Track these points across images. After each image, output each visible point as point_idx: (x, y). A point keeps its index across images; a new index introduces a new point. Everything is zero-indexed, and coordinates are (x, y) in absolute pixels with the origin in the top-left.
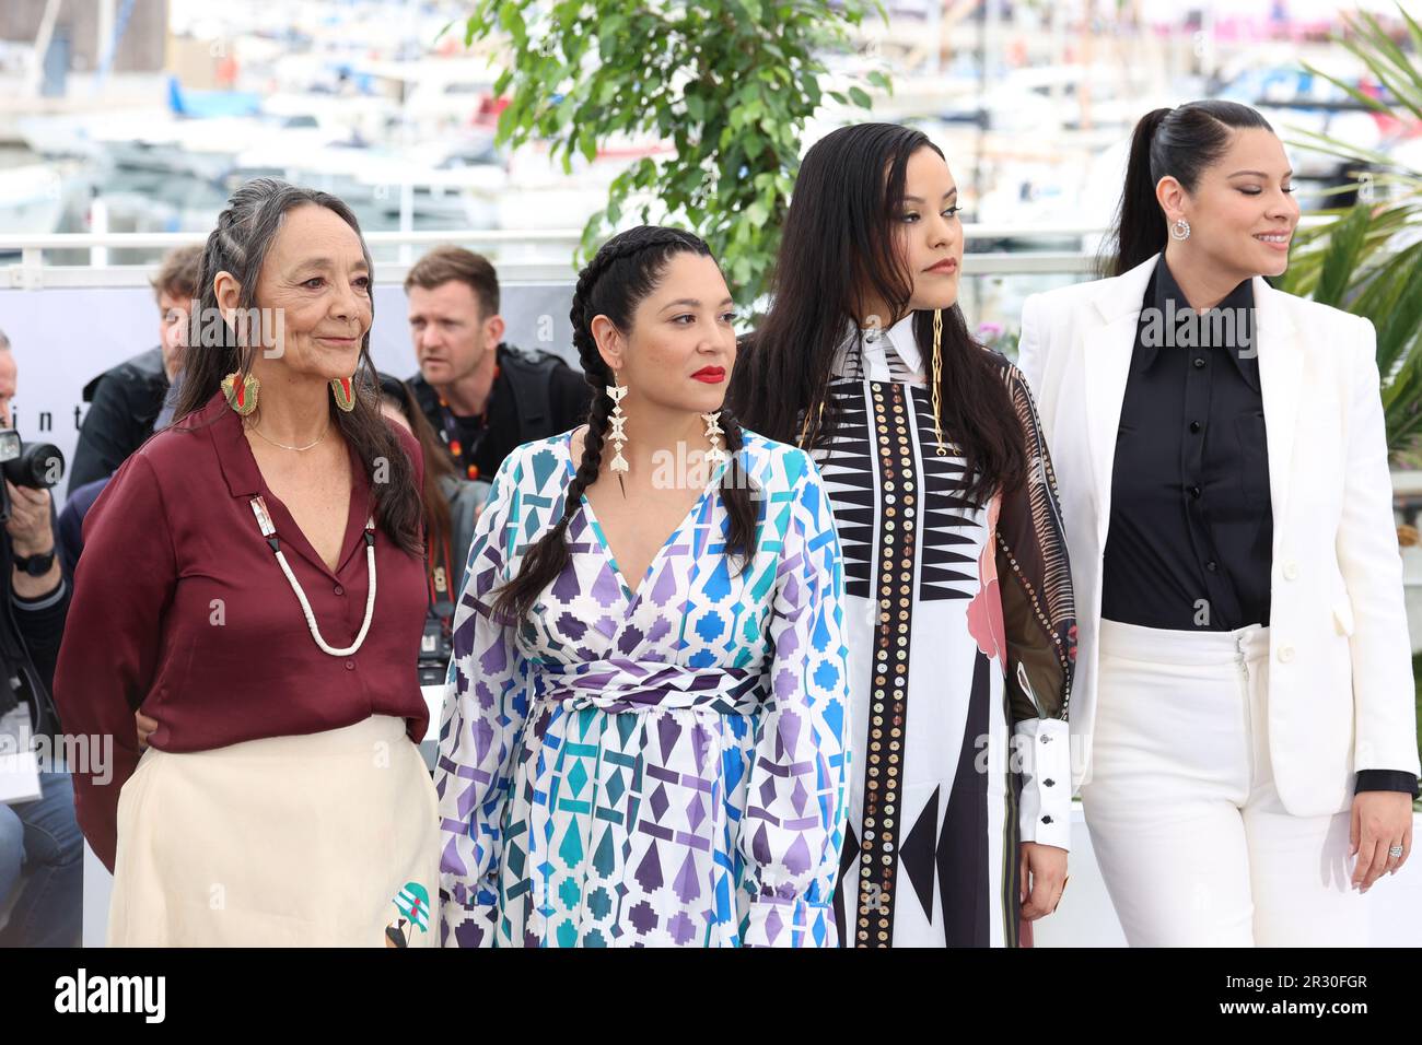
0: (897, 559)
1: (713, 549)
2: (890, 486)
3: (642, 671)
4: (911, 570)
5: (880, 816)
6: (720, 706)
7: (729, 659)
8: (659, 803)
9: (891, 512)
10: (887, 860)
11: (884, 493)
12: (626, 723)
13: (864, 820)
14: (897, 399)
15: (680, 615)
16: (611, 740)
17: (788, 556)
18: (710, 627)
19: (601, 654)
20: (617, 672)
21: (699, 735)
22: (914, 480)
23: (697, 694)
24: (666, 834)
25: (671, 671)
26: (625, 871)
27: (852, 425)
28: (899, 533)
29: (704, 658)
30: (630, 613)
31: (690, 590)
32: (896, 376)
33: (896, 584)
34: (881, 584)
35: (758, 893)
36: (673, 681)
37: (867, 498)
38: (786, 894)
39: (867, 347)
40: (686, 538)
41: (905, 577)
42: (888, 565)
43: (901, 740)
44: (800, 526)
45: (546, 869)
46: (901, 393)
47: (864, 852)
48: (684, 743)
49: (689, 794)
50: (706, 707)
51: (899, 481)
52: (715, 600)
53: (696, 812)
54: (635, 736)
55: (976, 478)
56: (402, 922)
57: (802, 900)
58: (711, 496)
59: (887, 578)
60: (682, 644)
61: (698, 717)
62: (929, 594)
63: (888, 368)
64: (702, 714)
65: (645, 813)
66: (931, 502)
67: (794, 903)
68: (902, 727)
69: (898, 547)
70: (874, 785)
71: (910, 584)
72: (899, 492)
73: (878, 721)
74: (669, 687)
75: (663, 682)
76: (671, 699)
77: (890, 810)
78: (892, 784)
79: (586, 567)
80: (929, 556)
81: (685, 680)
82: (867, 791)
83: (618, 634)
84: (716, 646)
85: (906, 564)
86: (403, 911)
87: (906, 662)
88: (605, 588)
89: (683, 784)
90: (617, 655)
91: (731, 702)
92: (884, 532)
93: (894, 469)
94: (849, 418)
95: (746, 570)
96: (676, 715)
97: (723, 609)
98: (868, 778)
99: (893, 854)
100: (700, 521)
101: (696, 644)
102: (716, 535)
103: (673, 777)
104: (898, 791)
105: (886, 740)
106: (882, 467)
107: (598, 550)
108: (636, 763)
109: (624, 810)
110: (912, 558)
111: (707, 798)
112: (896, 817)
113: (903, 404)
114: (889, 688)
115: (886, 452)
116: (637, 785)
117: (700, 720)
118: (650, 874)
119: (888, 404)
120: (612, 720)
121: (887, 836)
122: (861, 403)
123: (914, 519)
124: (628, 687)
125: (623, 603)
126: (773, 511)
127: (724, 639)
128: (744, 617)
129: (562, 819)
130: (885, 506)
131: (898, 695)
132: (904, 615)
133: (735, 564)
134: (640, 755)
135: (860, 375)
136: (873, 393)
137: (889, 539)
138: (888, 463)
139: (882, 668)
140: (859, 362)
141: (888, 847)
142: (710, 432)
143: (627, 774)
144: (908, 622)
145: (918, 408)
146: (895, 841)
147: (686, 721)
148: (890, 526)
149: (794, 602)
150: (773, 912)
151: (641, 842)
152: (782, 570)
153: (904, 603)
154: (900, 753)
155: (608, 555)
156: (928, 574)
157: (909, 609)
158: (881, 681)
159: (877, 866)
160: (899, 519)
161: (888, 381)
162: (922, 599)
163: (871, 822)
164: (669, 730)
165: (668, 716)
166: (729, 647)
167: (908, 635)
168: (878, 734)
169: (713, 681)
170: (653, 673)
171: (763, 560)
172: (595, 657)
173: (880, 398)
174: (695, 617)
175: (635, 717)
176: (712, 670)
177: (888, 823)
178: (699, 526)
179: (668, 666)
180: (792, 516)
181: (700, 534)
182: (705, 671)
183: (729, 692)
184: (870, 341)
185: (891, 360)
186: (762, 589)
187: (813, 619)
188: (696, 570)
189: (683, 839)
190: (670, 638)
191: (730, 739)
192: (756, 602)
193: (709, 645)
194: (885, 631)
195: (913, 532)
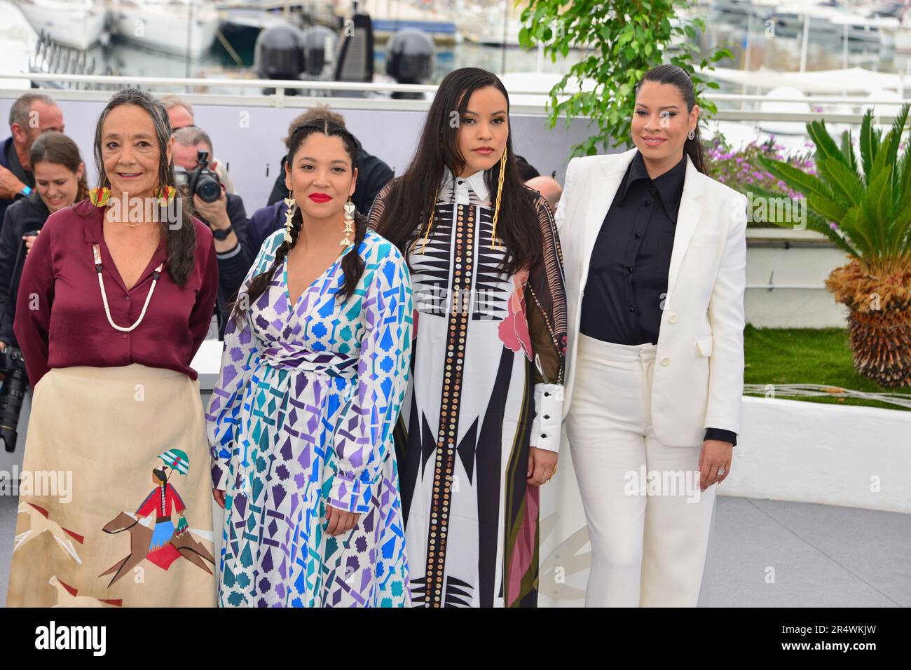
1: (331, 291)
2: (459, 260)
3: (293, 349)
5: (447, 430)
6: (330, 372)
7: (336, 347)
8: (293, 418)
9: (458, 273)
10: (450, 452)
11: (455, 263)
12: (283, 374)
13: (439, 431)
14: (471, 214)
15: (306, 324)
16: (274, 382)
17: (369, 298)
18: (320, 330)
19: (277, 339)
20: (281, 349)
21: (317, 386)
22: (472, 257)
23: (318, 364)
24: (295, 434)
25: (304, 352)
26: (275, 449)
27: (445, 227)
28: (462, 284)
29: (317, 347)
30: (288, 320)
31: (313, 311)
32: (473, 202)
35: (338, 472)
36: (305, 356)
37: (446, 265)
38: (351, 476)
39: (458, 186)
40: (320, 285)
43: (460, 391)
44: (379, 283)
45: (246, 443)
46: (474, 211)
47: (438, 448)
48: (309, 389)
49: (310, 415)
50: (322, 371)
51: (464, 257)
52: (323, 316)
53: (312, 425)
54: (285, 382)
55: (510, 259)
56: (165, 468)
57: (358, 479)
58: (339, 263)
60: (306, 338)
61: (318, 376)
63: (469, 197)
64: (320, 375)
65: (286, 421)
66: (481, 269)
67: (354, 481)
68: (460, 385)
70: (444, 414)
72: (464, 263)
73: (448, 381)
74: (303, 359)
75: (301, 356)
76: (303, 366)
77: (452, 427)
78: (454, 414)
79: (275, 293)
81: (313, 356)
82: (441, 416)
83: (283, 329)
84: (324, 340)
86: (166, 462)
87: (463, 351)
88: (280, 306)
89: (307, 410)
90: (282, 340)
91: (337, 371)
92: (454, 284)
93: (462, 251)
94: (443, 223)
95: (345, 303)
96: (306, 374)
97: (327, 322)
98: (442, 410)
99: (454, 449)
100: (329, 276)
101: (313, 339)
102: (334, 284)
103: (301, 406)
104: (457, 418)
105: (451, 391)
106: (456, 249)
107: (282, 285)
108: (285, 396)
109: (276, 419)
111: (317, 416)
112: (456, 431)
113: (474, 217)
114: (454, 364)
115: (460, 241)
116: (284, 406)
117: (319, 378)
118: (287, 452)
119: (466, 216)
120: (277, 372)
121: (451, 440)
122: (451, 216)
123: (471, 278)
124: (284, 357)
125: (288, 313)
126: (367, 272)
128: (339, 328)
129: (255, 419)
130: (455, 270)
131: (459, 368)
132: (463, 327)
133: (339, 300)
134: (287, 393)
135: (453, 200)
136: (459, 210)
138: (459, 247)
139: (451, 354)
140: (454, 194)
141: (451, 446)
142: (346, 230)
143: (279, 401)
144: (465, 331)
145: (482, 219)
146: (455, 443)
147: (311, 378)
148: (458, 280)
149: (372, 322)
150: (343, 484)
151: (284, 435)
152: (365, 306)
153: (464, 321)
154: (459, 398)
155: (285, 289)
157: (466, 324)
158: (450, 361)
159: (445, 455)
160: (463, 277)
161: (467, 204)
162: (473, 319)
163: (442, 433)
164: (302, 382)
165: (302, 374)
166: (332, 341)
167: (465, 338)
168: (447, 388)
169: (327, 359)
170: (297, 351)
171: (356, 298)
172: (274, 339)
173: (461, 213)
174: (312, 323)
175: (287, 372)
176: (327, 353)
177: (451, 434)
178: (328, 278)
179: (303, 348)
180: (375, 277)
181: (327, 282)
182: (322, 353)
183: (336, 366)
184: (460, 183)
185: (471, 193)
186: (353, 314)
187: (377, 335)
188: (319, 301)
189: (304, 437)
190: (302, 334)
191: (334, 390)
192: (350, 320)
193: (319, 340)
194: (453, 334)
195: (470, 284)
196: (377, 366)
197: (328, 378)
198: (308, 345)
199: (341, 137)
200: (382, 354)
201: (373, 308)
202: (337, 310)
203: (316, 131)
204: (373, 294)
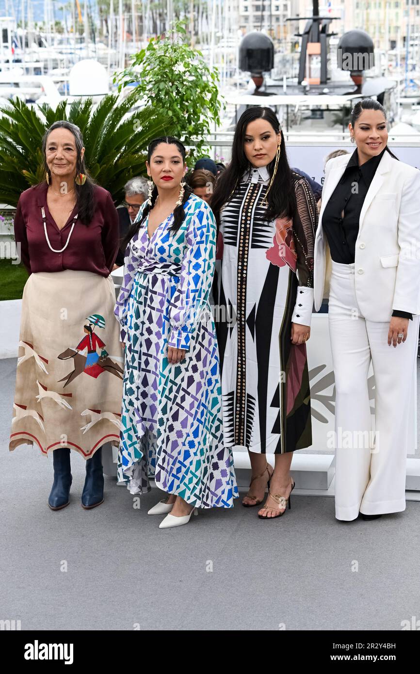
0: (245, 236)
1: (168, 229)
2: (244, 214)
3: (150, 262)
4: (249, 239)
6: (170, 273)
7: (172, 260)
8: (152, 300)
9: (243, 222)
10: (243, 323)
11: (242, 216)
12: (145, 276)
14: (257, 189)
15: (154, 246)
16: (141, 281)
17: (189, 231)
18: (161, 250)
21: (163, 281)
22: (251, 213)
23: (163, 270)
24: (153, 308)
25: (156, 263)
26: (144, 318)
27: (241, 196)
28: (245, 228)
29: (162, 260)
30: (148, 246)
31: (158, 240)
32: (260, 182)
33: (244, 243)
34: (240, 243)
36: (156, 265)
37: (237, 217)
38: (176, 328)
40: (163, 226)
41: (247, 241)
42: (242, 237)
43: (245, 289)
44: (194, 222)
45: (131, 316)
46: (259, 187)
47: (238, 320)
48: (159, 283)
49: (160, 298)
50: (165, 273)
51: (247, 212)
52: (163, 243)
53: (162, 303)
54: (146, 280)
56: (90, 325)
57: (180, 330)
59: (242, 241)
60: (155, 255)
62: (254, 246)
63: (258, 180)
64: (165, 275)
65: (149, 302)
66: (255, 219)
67: (178, 331)
68: (246, 285)
69: (245, 232)
70: (239, 301)
71: (248, 243)
72: (246, 216)
73: (239, 283)
74: (155, 267)
76: (156, 271)
77: (243, 309)
78: (243, 301)
79: (141, 232)
80: (254, 235)
81: (160, 265)
83: (146, 252)
84: (165, 256)
85: (247, 237)
86: (91, 322)
87: (247, 266)
89: (158, 295)
90: (146, 257)
91: (174, 273)
92: (241, 228)
94: (240, 194)
95: (174, 236)
96: (157, 275)
97: (166, 245)
99: (244, 321)
100: (168, 221)
101: (159, 256)
102: (170, 225)
103: (155, 293)
104: (245, 303)
105: (241, 288)
106: (243, 208)
107: (145, 228)
108: (146, 288)
109: (143, 301)
110: (249, 236)
111: (164, 298)
112: (245, 311)
113: (259, 190)
114: (242, 273)
115: (246, 204)
116: (146, 294)
117: (164, 277)
118: (150, 319)
119: (254, 190)
120: (143, 275)
121: (243, 316)
122: (246, 190)
123: (250, 224)
124: (146, 267)
125: (147, 242)
126: (188, 218)
127: (166, 254)
128: (172, 249)
130: (242, 220)
131: (244, 275)
132: (246, 252)
133: (172, 233)
134: (148, 286)
135: (249, 181)
136: (251, 186)
137: (243, 230)
138: (246, 207)
139: (240, 268)
141: (243, 319)
142: (180, 196)
143: (143, 291)
144: (247, 254)
145: (262, 191)
146: (245, 318)
147: (160, 277)
148: (243, 226)
149: (191, 245)
150: (173, 333)
151: (148, 310)
153: (246, 249)
154: (245, 292)
155: (147, 229)
156: (253, 241)
157: (248, 251)
158: (240, 271)
160: (246, 224)
161: (257, 183)
162: (251, 248)
163: (238, 311)
164: (155, 280)
165: (155, 275)
166: (169, 256)
167: (247, 258)
168: (239, 286)
169: (167, 266)
170: (152, 263)
171: (180, 232)
172: (142, 258)
173: (252, 188)
174: (158, 247)
175: (147, 275)
176: (168, 263)
178: (168, 222)
179: (155, 261)
180: (192, 220)
181: (167, 224)
182: (165, 263)
183: (173, 270)
184: (255, 171)
185: (260, 178)
186: (180, 240)
187: (192, 250)
188: (162, 234)
189: (158, 310)
190: (153, 253)
191: (173, 283)
192: (179, 244)
193: (162, 256)
194: (241, 256)
195: (250, 228)
196: (191, 267)
197: (169, 277)
198: (157, 259)
199: (175, 145)
200: (194, 261)
201: (191, 236)
202: (171, 239)
203: (162, 142)
204: (191, 229)
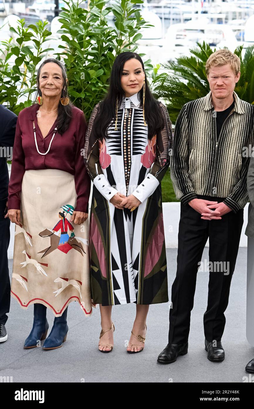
0: (127, 147)
2: (125, 131)
9: (125, 136)
11: (123, 132)
14: (130, 112)
22: (130, 129)
27: (120, 118)
28: (127, 141)
32: (132, 107)
33: (127, 152)
34: (124, 152)
37: (120, 134)
42: (125, 148)
46: (132, 111)
51: (127, 129)
56: (64, 212)
59: (125, 151)
62: (134, 154)
63: (130, 106)
66: (134, 133)
68: (129, 182)
69: (127, 144)
71: (130, 152)
72: (127, 132)
80: (134, 145)
85: (129, 147)
86: (64, 210)
87: (130, 169)
92: (124, 141)
106: (123, 127)
113: (132, 113)
115: (125, 123)
122: (122, 114)
123: (130, 137)
130: (123, 135)
131: (128, 175)
135: (124, 107)
136: (125, 111)
137: (125, 142)
138: (125, 126)
139: (126, 171)
140: (124, 105)
145: (135, 113)
153: (129, 156)
156: (134, 149)
158: (126, 173)
160: (127, 138)
161: (129, 108)
167: (131, 163)
184: (127, 100)
185: (131, 104)
195: (130, 140)
